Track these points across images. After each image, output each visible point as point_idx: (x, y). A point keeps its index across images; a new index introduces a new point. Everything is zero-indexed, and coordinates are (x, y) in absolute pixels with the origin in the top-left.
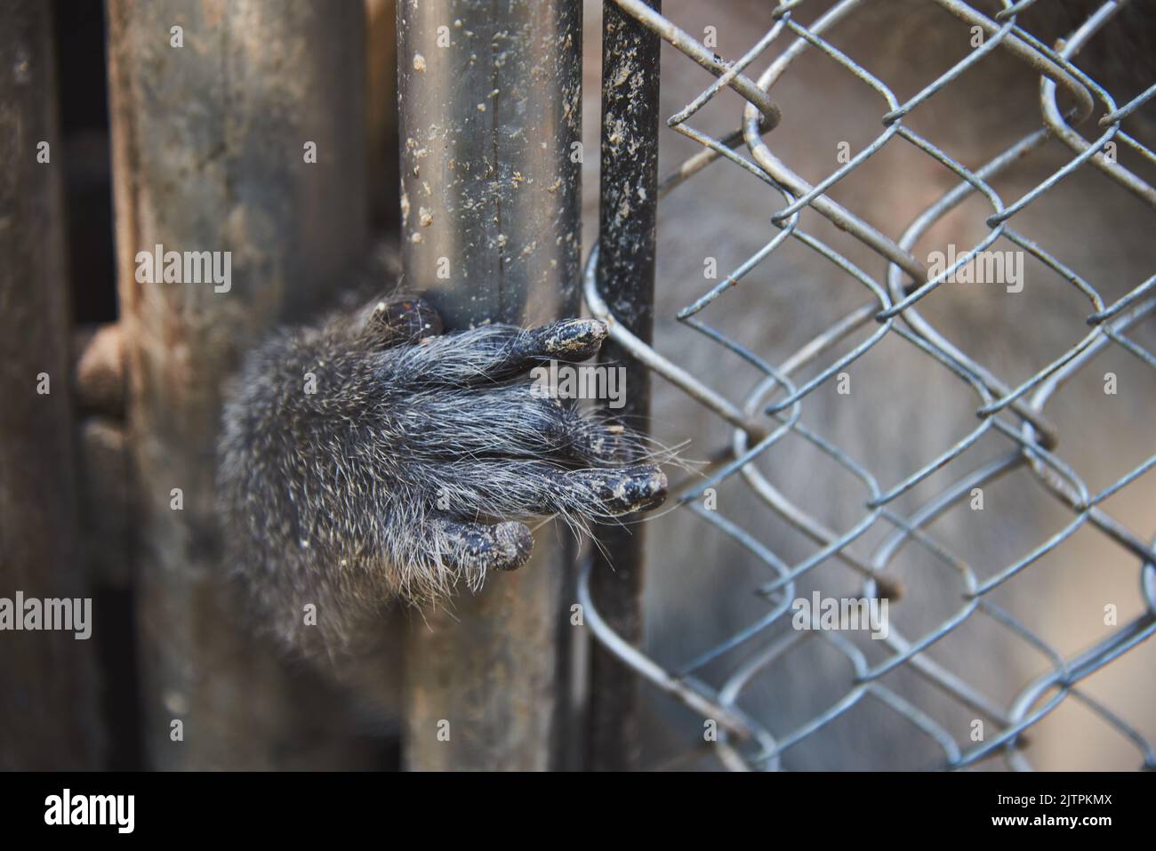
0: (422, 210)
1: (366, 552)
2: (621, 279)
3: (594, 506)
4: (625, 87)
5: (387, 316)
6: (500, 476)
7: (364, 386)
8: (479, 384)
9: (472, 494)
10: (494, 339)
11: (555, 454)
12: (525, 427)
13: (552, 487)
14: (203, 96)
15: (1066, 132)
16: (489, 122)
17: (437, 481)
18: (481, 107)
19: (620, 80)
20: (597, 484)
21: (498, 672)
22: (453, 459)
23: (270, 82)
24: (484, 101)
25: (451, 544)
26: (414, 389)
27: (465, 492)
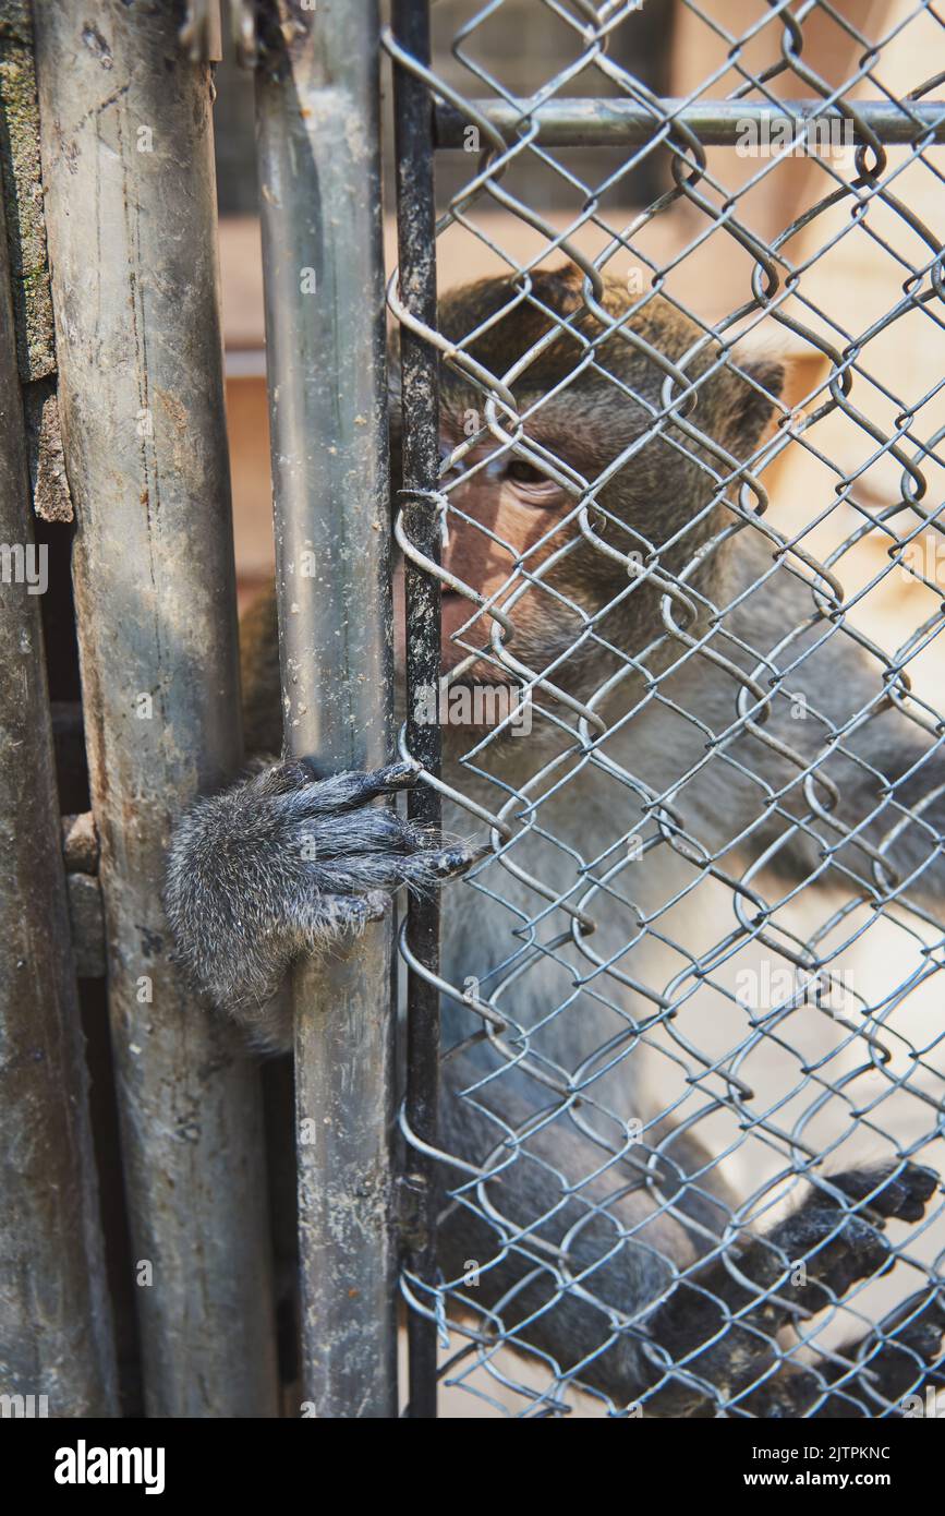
0: (300, 704)
1: (283, 922)
2: (423, 741)
3: (426, 875)
4: (422, 619)
5: (280, 773)
6: (363, 864)
7: (272, 818)
8: (346, 808)
9: (347, 877)
10: (350, 780)
11: (396, 848)
12: (376, 832)
13: (398, 867)
14: (144, 655)
15: (681, 634)
16: (342, 644)
17: (324, 871)
18: (337, 633)
19: (419, 614)
20: (427, 861)
21: (358, 998)
22: (332, 857)
23: (186, 643)
24: (340, 629)
25: (340, 908)
26: (304, 816)
27: (342, 876)
